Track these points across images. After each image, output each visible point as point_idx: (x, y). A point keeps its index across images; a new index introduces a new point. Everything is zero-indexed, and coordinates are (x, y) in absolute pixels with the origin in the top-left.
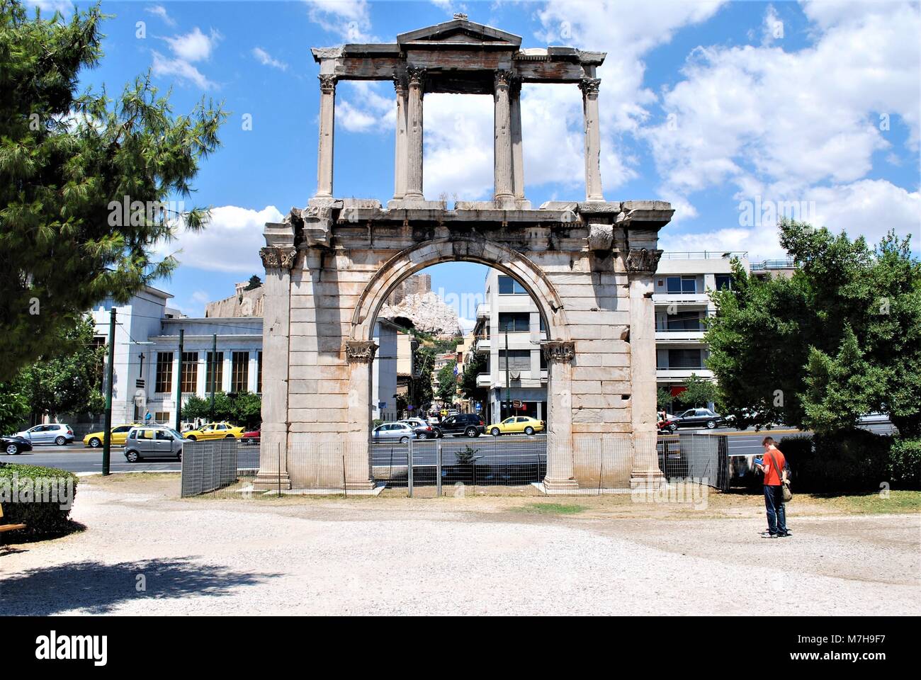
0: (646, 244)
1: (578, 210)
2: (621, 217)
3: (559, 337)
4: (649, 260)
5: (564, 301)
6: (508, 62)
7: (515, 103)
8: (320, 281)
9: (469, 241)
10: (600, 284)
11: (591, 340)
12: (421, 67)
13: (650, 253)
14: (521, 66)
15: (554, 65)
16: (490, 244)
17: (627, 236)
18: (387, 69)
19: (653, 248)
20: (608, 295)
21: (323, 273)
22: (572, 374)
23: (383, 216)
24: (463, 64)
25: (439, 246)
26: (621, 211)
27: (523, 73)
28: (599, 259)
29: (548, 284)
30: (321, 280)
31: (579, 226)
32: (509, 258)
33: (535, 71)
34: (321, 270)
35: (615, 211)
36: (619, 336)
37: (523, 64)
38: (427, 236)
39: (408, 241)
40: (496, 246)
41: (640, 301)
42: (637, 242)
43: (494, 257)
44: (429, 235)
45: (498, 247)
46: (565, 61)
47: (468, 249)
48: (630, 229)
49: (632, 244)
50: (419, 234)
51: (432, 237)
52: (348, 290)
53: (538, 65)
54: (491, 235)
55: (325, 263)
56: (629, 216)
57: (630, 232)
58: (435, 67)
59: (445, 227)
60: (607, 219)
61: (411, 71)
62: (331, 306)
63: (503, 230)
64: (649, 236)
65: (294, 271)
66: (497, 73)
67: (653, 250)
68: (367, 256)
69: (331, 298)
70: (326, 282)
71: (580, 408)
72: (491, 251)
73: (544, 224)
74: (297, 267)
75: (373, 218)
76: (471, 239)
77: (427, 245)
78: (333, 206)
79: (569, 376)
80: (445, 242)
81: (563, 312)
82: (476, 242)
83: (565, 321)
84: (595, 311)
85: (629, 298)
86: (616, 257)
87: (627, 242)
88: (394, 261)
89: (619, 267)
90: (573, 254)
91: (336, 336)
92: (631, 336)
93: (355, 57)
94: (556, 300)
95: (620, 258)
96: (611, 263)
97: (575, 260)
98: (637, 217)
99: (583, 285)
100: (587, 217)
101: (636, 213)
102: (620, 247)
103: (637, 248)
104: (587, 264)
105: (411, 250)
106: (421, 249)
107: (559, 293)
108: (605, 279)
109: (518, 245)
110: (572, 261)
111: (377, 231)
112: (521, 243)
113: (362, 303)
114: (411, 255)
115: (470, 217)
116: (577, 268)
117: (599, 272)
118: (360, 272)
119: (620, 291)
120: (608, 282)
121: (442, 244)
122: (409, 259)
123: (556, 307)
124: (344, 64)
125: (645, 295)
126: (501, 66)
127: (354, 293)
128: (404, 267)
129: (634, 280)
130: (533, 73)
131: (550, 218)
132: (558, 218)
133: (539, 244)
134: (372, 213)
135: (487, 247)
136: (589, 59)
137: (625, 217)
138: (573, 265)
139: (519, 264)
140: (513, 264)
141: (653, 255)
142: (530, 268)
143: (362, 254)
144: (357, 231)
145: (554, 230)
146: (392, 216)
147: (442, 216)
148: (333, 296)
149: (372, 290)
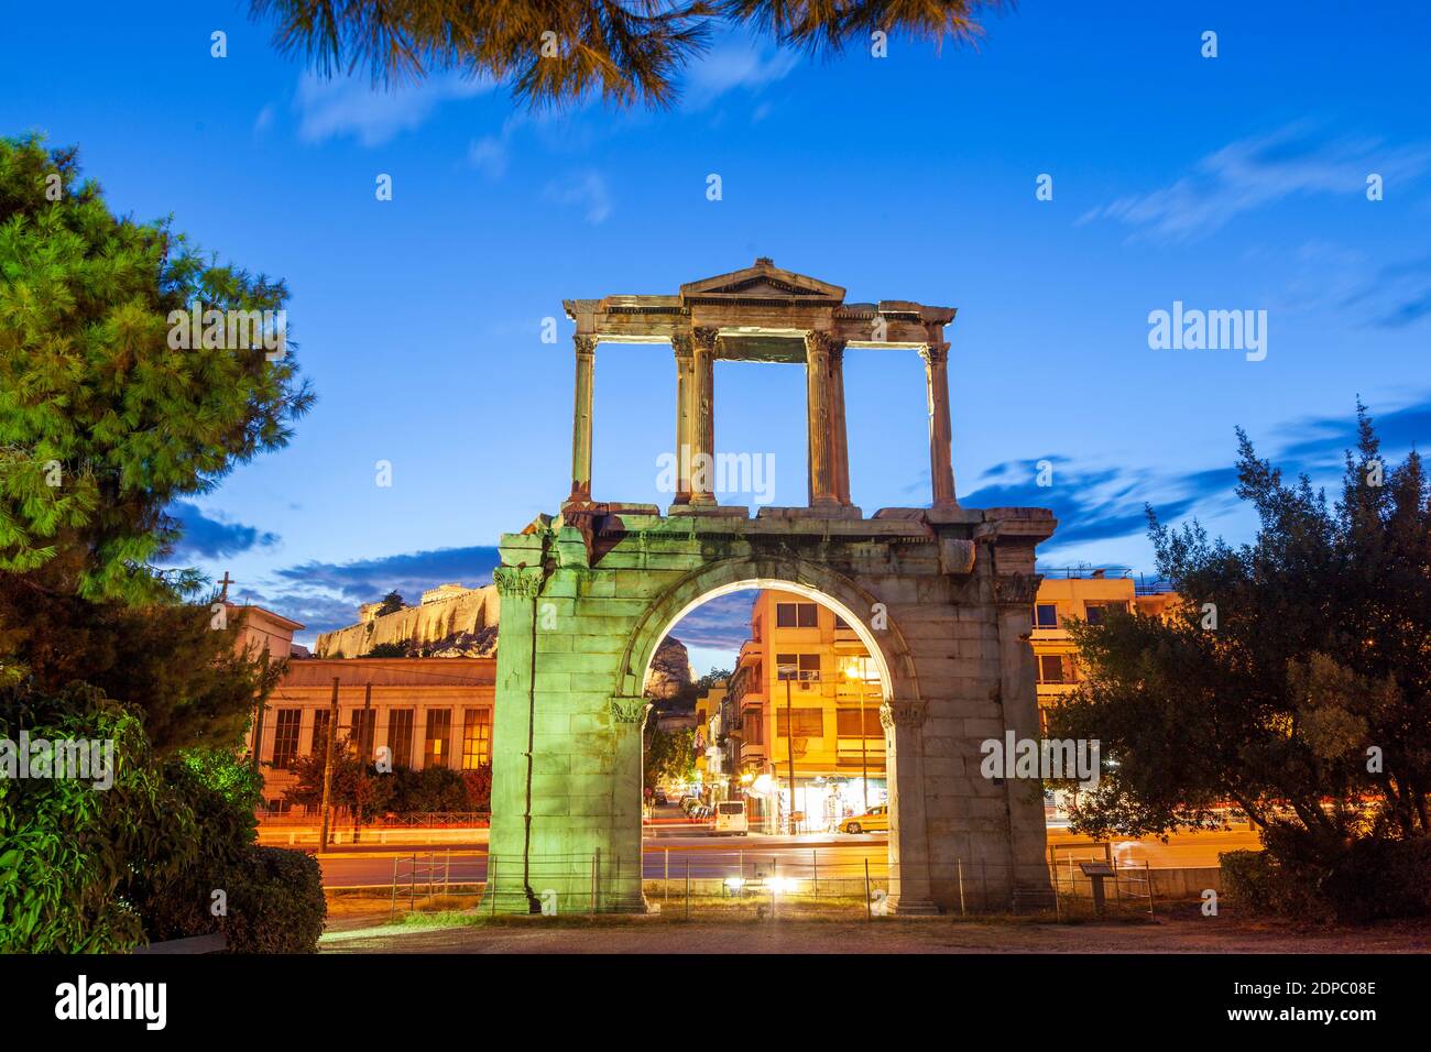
0: (1020, 567)
1: (924, 519)
2: (985, 530)
3: (905, 692)
4: (1025, 588)
6: (827, 321)
7: (835, 376)
8: (575, 614)
9: (779, 561)
10: (958, 622)
11: (948, 699)
12: (711, 327)
13: (1027, 579)
14: (844, 326)
15: (887, 325)
16: (807, 565)
17: (993, 556)
19: (1029, 572)
20: (970, 635)
21: (579, 603)
22: (923, 748)
23: (665, 524)
25: (739, 568)
26: (984, 521)
27: (846, 335)
28: (955, 587)
30: (577, 613)
31: (927, 541)
32: (832, 585)
33: (863, 333)
34: (576, 601)
35: (977, 521)
36: (986, 694)
37: (846, 323)
38: (721, 553)
39: (695, 559)
40: (815, 568)
41: (1014, 645)
42: (1008, 563)
44: (724, 552)
45: (818, 570)
46: (905, 319)
47: (776, 572)
48: (998, 546)
49: (1001, 566)
50: (710, 550)
51: (728, 556)
52: (614, 627)
53: (866, 325)
54: (806, 553)
55: (582, 588)
56: (995, 527)
57: (997, 550)
59: (746, 542)
60: (965, 532)
61: (697, 331)
62: (589, 649)
63: (824, 545)
64: (1024, 555)
65: (540, 601)
67: (1030, 576)
68: (639, 578)
70: (583, 616)
71: (936, 797)
72: (809, 576)
73: (880, 539)
74: (543, 594)
75: (648, 529)
76: (780, 558)
77: (720, 566)
78: (594, 511)
79: (919, 750)
80: (746, 562)
81: (909, 660)
82: (787, 562)
83: (912, 673)
84: (952, 658)
85: (998, 641)
86: (979, 584)
87: (993, 564)
88: (677, 587)
89: (983, 598)
90: (920, 579)
91: (596, 692)
92: (1004, 696)
93: (621, 312)
94: (899, 643)
95: (984, 586)
96: (972, 591)
97: (922, 587)
98: (1008, 529)
99: (934, 622)
100: (938, 529)
101: (1005, 525)
102: (984, 570)
103: (1007, 572)
104: (939, 594)
105: (701, 571)
106: (713, 572)
107: (901, 632)
108: (965, 616)
109: (846, 567)
110: (918, 589)
111: (653, 546)
112: (848, 564)
113: (632, 646)
114: (699, 579)
115: (781, 528)
116: (926, 599)
117: (955, 604)
118: (630, 602)
119: (987, 630)
120: (968, 619)
121: (742, 564)
122: (697, 584)
123: (898, 652)
124: (607, 322)
125: (1020, 637)
126: (818, 326)
127: (621, 631)
128: (691, 596)
129: (1004, 615)
130: (859, 335)
131: (888, 531)
132: (899, 530)
133: (874, 565)
134: (648, 522)
135: (803, 569)
136: (935, 316)
137: (990, 529)
138: (920, 595)
139: (847, 593)
140: (838, 594)
141: (1030, 581)
142: (861, 599)
143: (633, 577)
144: (626, 546)
145: (892, 547)
146: (674, 525)
147: (742, 527)
148: (592, 635)
149: (645, 627)
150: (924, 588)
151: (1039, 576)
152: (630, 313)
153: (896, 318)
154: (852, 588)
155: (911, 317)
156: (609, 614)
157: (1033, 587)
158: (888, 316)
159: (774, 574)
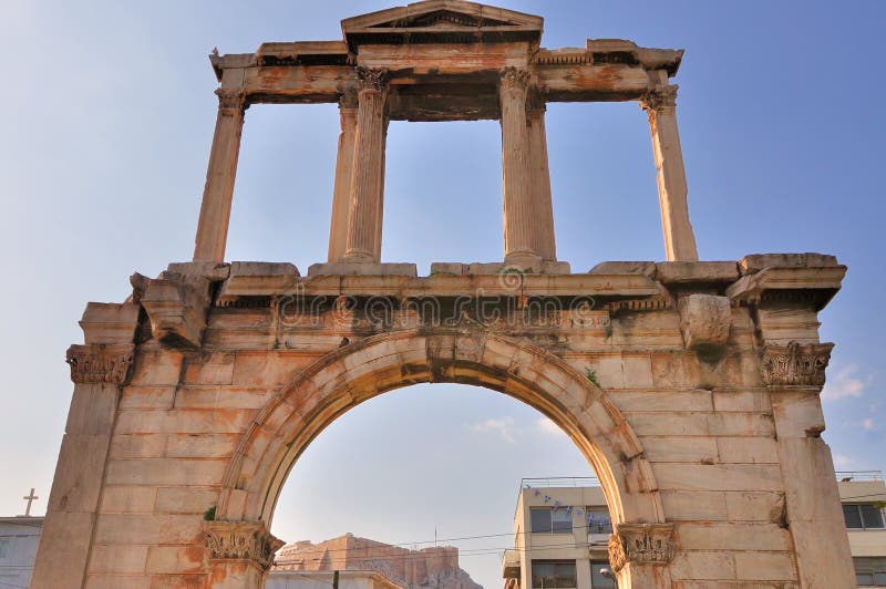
0: (798, 335)
1: (659, 276)
2: (742, 286)
3: (640, 516)
4: (807, 364)
5: (648, 443)
6: (522, 57)
7: (536, 125)
8: (173, 407)
9: (458, 335)
10: (714, 412)
11: (707, 524)
12: (378, 67)
13: (808, 351)
14: (545, 72)
15: (598, 69)
16: (496, 339)
17: (756, 322)
18: (327, 80)
19: (811, 341)
20: (733, 431)
21: (180, 393)
24: (447, 62)
25: (402, 344)
26: (740, 277)
27: (547, 82)
28: (706, 367)
29: (610, 411)
30: (176, 405)
31: (662, 304)
32: (532, 363)
33: (567, 78)
34: (178, 389)
35: (730, 275)
36: (765, 515)
37: (546, 69)
39: (344, 335)
40: (507, 343)
41: (800, 443)
42: (780, 329)
43: (503, 362)
45: (512, 345)
47: (454, 349)
48: (762, 308)
49: (770, 335)
51: (386, 329)
52: (224, 423)
53: (571, 70)
55: (188, 374)
56: (757, 281)
57: (762, 315)
58: (403, 66)
61: (362, 73)
62: (187, 454)
64: (799, 318)
65: (127, 390)
66: (503, 74)
67: (813, 346)
68: (266, 362)
69: (192, 439)
70: (184, 409)
73: (599, 302)
74: (133, 381)
75: (279, 292)
76: (460, 330)
77: (379, 342)
78: (211, 275)
80: (412, 337)
81: (645, 465)
82: (470, 336)
83: (650, 484)
84: (708, 463)
85: (776, 437)
86: (739, 361)
87: (758, 333)
88: (315, 371)
89: (747, 379)
90: (656, 355)
91: (190, 514)
92: (792, 518)
93: (276, 64)
94: (629, 441)
95: (748, 364)
96: (731, 372)
97: (659, 366)
98: (774, 280)
99: (679, 413)
100: (679, 289)
101: (772, 275)
102: (745, 342)
103: (779, 343)
104: (684, 374)
105: (349, 350)
106: (368, 350)
107: (633, 427)
108: (722, 402)
109: (550, 342)
110: (653, 368)
112: (554, 337)
113: (248, 448)
114: (347, 359)
115: (458, 289)
116: (666, 382)
117: (708, 388)
118: (252, 390)
119: (758, 423)
120: (728, 408)
121: (407, 340)
122: (344, 366)
123: (629, 456)
124: (259, 75)
125: (807, 431)
126: (510, 63)
127: (235, 430)
128: (335, 382)
129: (780, 401)
130: (563, 81)
131: (606, 289)
132: (621, 287)
133: (589, 338)
134: (279, 283)
135: (491, 345)
136: (655, 59)
137: (750, 283)
138: (657, 377)
139: (552, 374)
140: (540, 375)
141: (814, 353)
142: (573, 381)
143: (258, 359)
144: (252, 319)
145: (613, 316)
146: (315, 288)
147: (405, 288)
148: (194, 435)
149: (268, 423)
150: (661, 367)
151: (825, 345)
152: (286, 65)
153: (609, 62)
154: (559, 368)
155: (627, 58)
156: (220, 407)
157: (819, 362)
158: (598, 58)
159: (451, 352)
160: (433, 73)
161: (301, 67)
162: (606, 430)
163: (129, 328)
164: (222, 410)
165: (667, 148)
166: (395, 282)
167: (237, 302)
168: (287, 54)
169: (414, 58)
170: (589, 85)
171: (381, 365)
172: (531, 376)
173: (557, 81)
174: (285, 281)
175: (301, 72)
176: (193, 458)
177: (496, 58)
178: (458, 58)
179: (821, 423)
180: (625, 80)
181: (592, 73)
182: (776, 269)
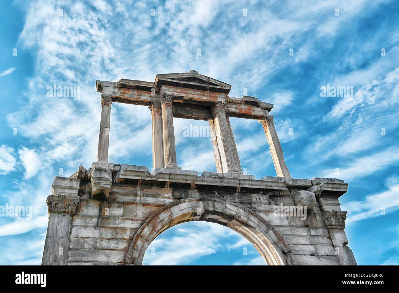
1: (286, 183)
2: (314, 189)
4: (339, 219)
5: (291, 247)
6: (223, 98)
8: (97, 226)
9: (215, 201)
10: (311, 236)
12: (171, 94)
13: (339, 214)
15: (246, 107)
16: (230, 204)
17: (320, 202)
18: (146, 97)
20: (318, 243)
21: (100, 219)
23: (152, 177)
24: (197, 96)
25: (193, 204)
26: (313, 185)
27: (229, 109)
29: (276, 234)
30: (99, 225)
31: (287, 194)
32: (245, 214)
34: (98, 218)
35: (309, 185)
38: (183, 196)
39: (169, 198)
40: (234, 205)
41: (342, 248)
42: (328, 205)
43: (233, 213)
44: (185, 195)
45: (236, 206)
46: (252, 106)
47: (214, 206)
48: (321, 198)
49: (325, 207)
50: (177, 194)
51: (187, 197)
52: (122, 234)
53: (237, 106)
54: (229, 197)
55: (103, 212)
56: (320, 187)
57: (322, 200)
58: (180, 95)
59: (196, 190)
61: (164, 96)
62: (106, 248)
63: (237, 194)
64: (333, 202)
65: (75, 217)
66: (217, 103)
67: (340, 212)
68: (137, 208)
69: (107, 241)
70: (102, 227)
72: (231, 209)
73: (265, 191)
74: (77, 214)
75: (144, 178)
76: (215, 199)
77: (184, 202)
78: (112, 169)
80: (197, 201)
81: (292, 256)
82: (219, 202)
84: (313, 255)
85: (333, 246)
86: (315, 217)
87: (320, 207)
89: (319, 224)
93: (126, 88)
94: (285, 246)
95: (319, 218)
96: (313, 220)
98: (327, 187)
99: (300, 236)
100: (291, 188)
101: (326, 185)
102: (316, 210)
103: (329, 210)
105: (173, 205)
106: (180, 205)
107: (286, 241)
108: (313, 232)
109: (249, 206)
110: (288, 217)
111: (145, 190)
112: (250, 204)
113: (135, 245)
114: (172, 209)
116: (293, 223)
117: (307, 226)
118: (132, 220)
119: (326, 240)
120: (315, 234)
121: (195, 202)
122: (171, 212)
123: (286, 251)
124: (118, 91)
125: (343, 244)
126: (220, 100)
127: (127, 237)
128: (167, 218)
129: (332, 232)
130: (235, 109)
131: (269, 187)
132: (275, 186)
133: (263, 205)
134: (143, 175)
135: (228, 206)
136: (265, 106)
137: (318, 188)
138: (290, 222)
139: (253, 218)
140: (249, 219)
141: (340, 215)
142: (261, 222)
143: (134, 206)
144: (129, 189)
145: (270, 197)
146: (159, 178)
147: (195, 180)
148: (108, 239)
149: (142, 234)
151: (344, 212)
152: (130, 88)
153: (249, 104)
154: (255, 216)
155: (256, 104)
156: (119, 227)
157: (343, 218)
158: (247, 103)
159: (213, 208)
160: (191, 100)
161: (136, 90)
162: (276, 242)
163: (76, 189)
164: (120, 228)
165: (274, 138)
166: (191, 178)
167: (123, 181)
168: (131, 84)
169: (184, 93)
170: (243, 112)
171: (185, 212)
172: (245, 219)
173: (233, 109)
174: (146, 174)
175: (135, 92)
176: (109, 250)
177: (214, 97)
178: (201, 95)
179: (347, 241)
180: (256, 112)
181: (244, 108)
182: (327, 183)
